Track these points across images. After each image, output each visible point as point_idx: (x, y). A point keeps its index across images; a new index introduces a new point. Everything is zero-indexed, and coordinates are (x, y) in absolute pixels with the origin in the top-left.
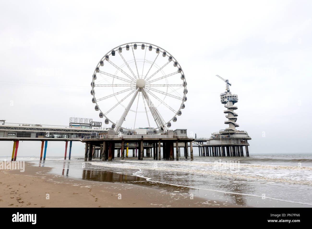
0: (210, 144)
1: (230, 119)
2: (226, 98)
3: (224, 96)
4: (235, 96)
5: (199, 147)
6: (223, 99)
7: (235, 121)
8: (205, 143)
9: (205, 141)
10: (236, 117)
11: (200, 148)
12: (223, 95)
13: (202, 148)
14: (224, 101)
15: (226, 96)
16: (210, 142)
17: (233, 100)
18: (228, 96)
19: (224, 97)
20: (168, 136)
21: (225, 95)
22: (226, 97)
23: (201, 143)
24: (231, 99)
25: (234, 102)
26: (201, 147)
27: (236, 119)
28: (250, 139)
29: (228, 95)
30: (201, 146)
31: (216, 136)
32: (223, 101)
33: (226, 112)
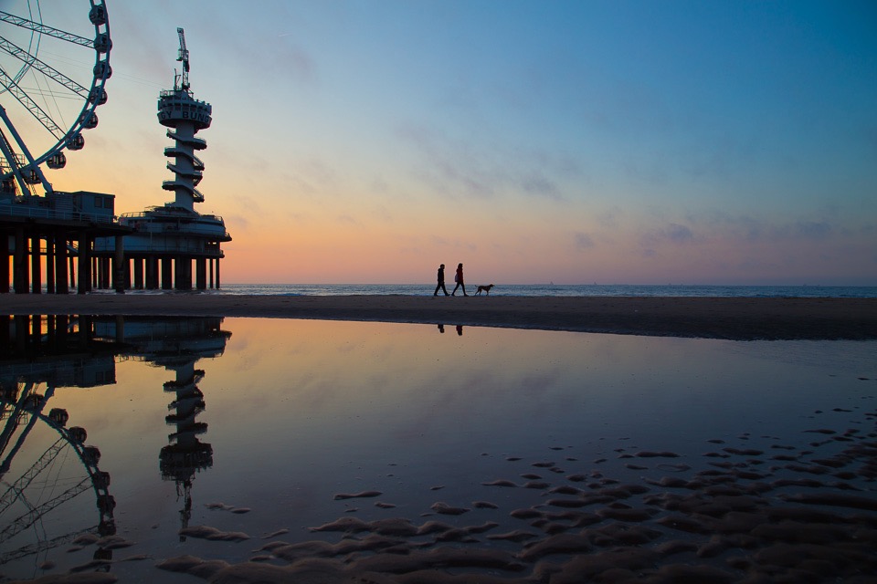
1: (182, 176)
2: (178, 109)
3: (173, 101)
6: (167, 109)
7: (196, 184)
10: (198, 172)
12: (168, 97)
14: (172, 117)
15: (177, 101)
17: (200, 120)
18: (184, 105)
19: (170, 105)
20: (54, 212)
22: (177, 105)
24: (194, 117)
27: (199, 178)
28: (229, 239)
29: (186, 99)
32: (167, 117)
33: (169, 153)
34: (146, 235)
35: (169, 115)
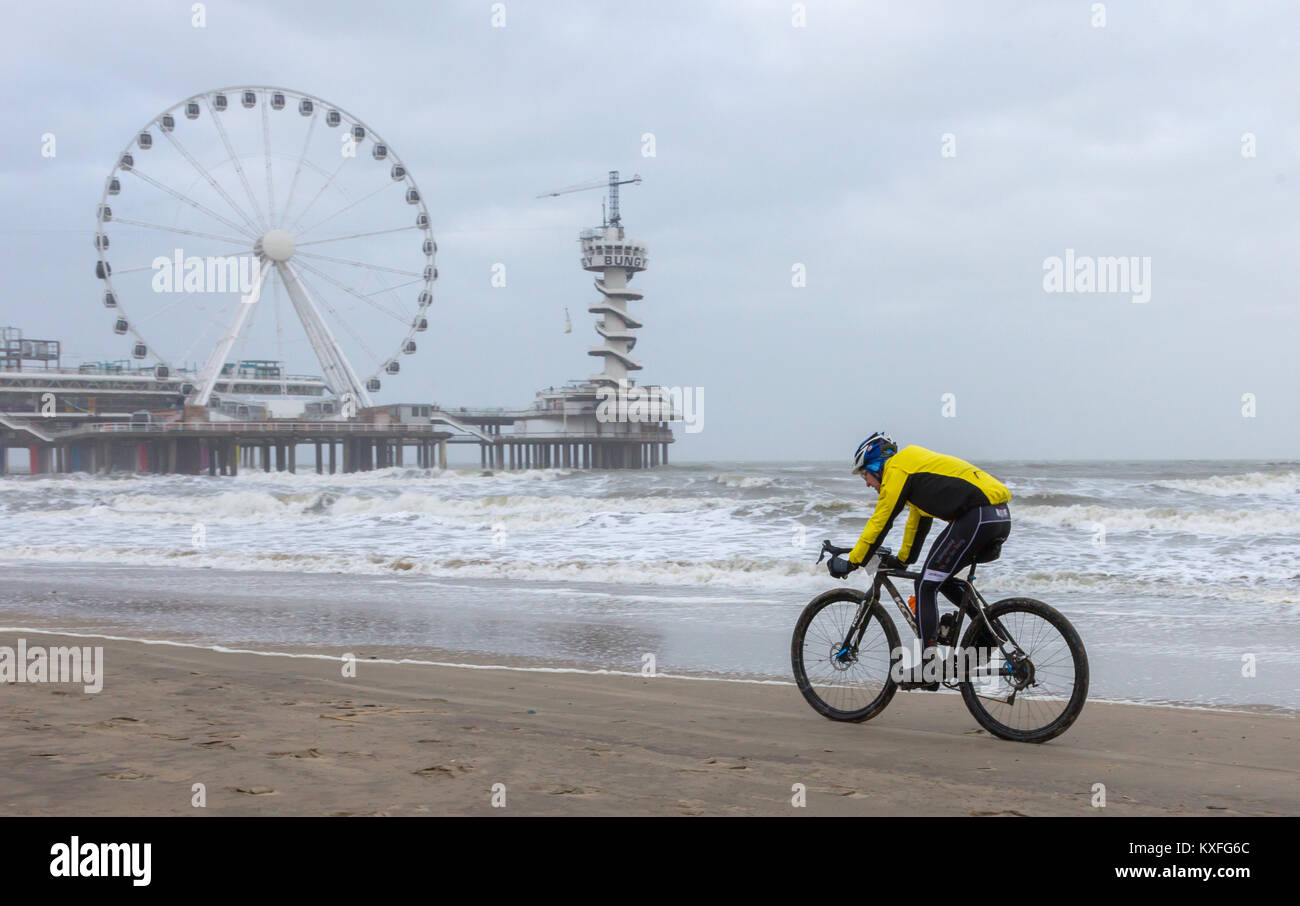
0: (528, 436)
1: (610, 339)
2: (600, 253)
3: (595, 243)
4: (637, 249)
5: (483, 443)
6: (589, 254)
7: (630, 348)
8: (506, 431)
9: (509, 421)
10: (630, 333)
11: (487, 448)
12: (590, 239)
13: (494, 447)
15: (599, 243)
16: (526, 426)
17: (628, 265)
18: (608, 244)
19: (591, 248)
21: (598, 238)
22: (599, 248)
23: (490, 430)
24: (619, 262)
25: (631, 270)
26: (491, 445)
27: (634, 340)
29: (611, 238)
30: (490, 440)
31: (552, 404)
32: (588, 264)
33: (595, 311)
34: (558, 418)
35: (590, 261)
